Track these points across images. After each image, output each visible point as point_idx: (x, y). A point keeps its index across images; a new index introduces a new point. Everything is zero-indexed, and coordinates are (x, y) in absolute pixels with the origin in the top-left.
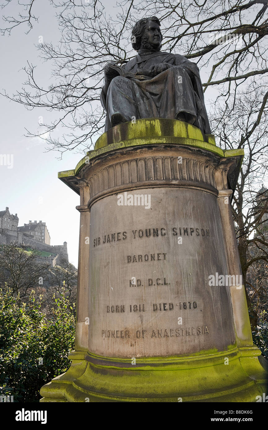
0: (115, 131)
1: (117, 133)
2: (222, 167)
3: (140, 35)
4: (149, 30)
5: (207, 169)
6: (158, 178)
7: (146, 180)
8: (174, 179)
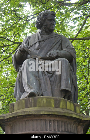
0: (30, 101)
1: (31, 102)
2: (82, 124)
3: (42, 23)
4: (48, 20)
5: (74, 125)
6: (51, 130)
7: (45, 130)
8: (58, 131)
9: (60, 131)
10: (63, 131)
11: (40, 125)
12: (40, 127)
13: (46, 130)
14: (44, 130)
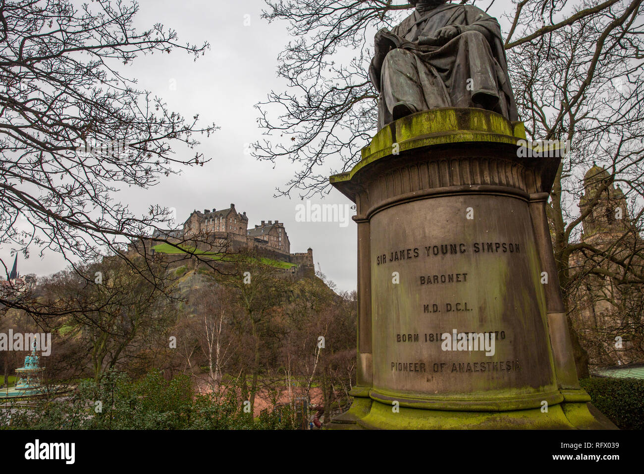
2: (534, 164)
5: (515, 169)
6: (455, 183)
7: (440, 187)
8: (474, 184)
9: (478, 184)
10: (487, 184)
11: (427, 176)
12: (427, 180)
13: (442, 184)
14: (438, 185)
